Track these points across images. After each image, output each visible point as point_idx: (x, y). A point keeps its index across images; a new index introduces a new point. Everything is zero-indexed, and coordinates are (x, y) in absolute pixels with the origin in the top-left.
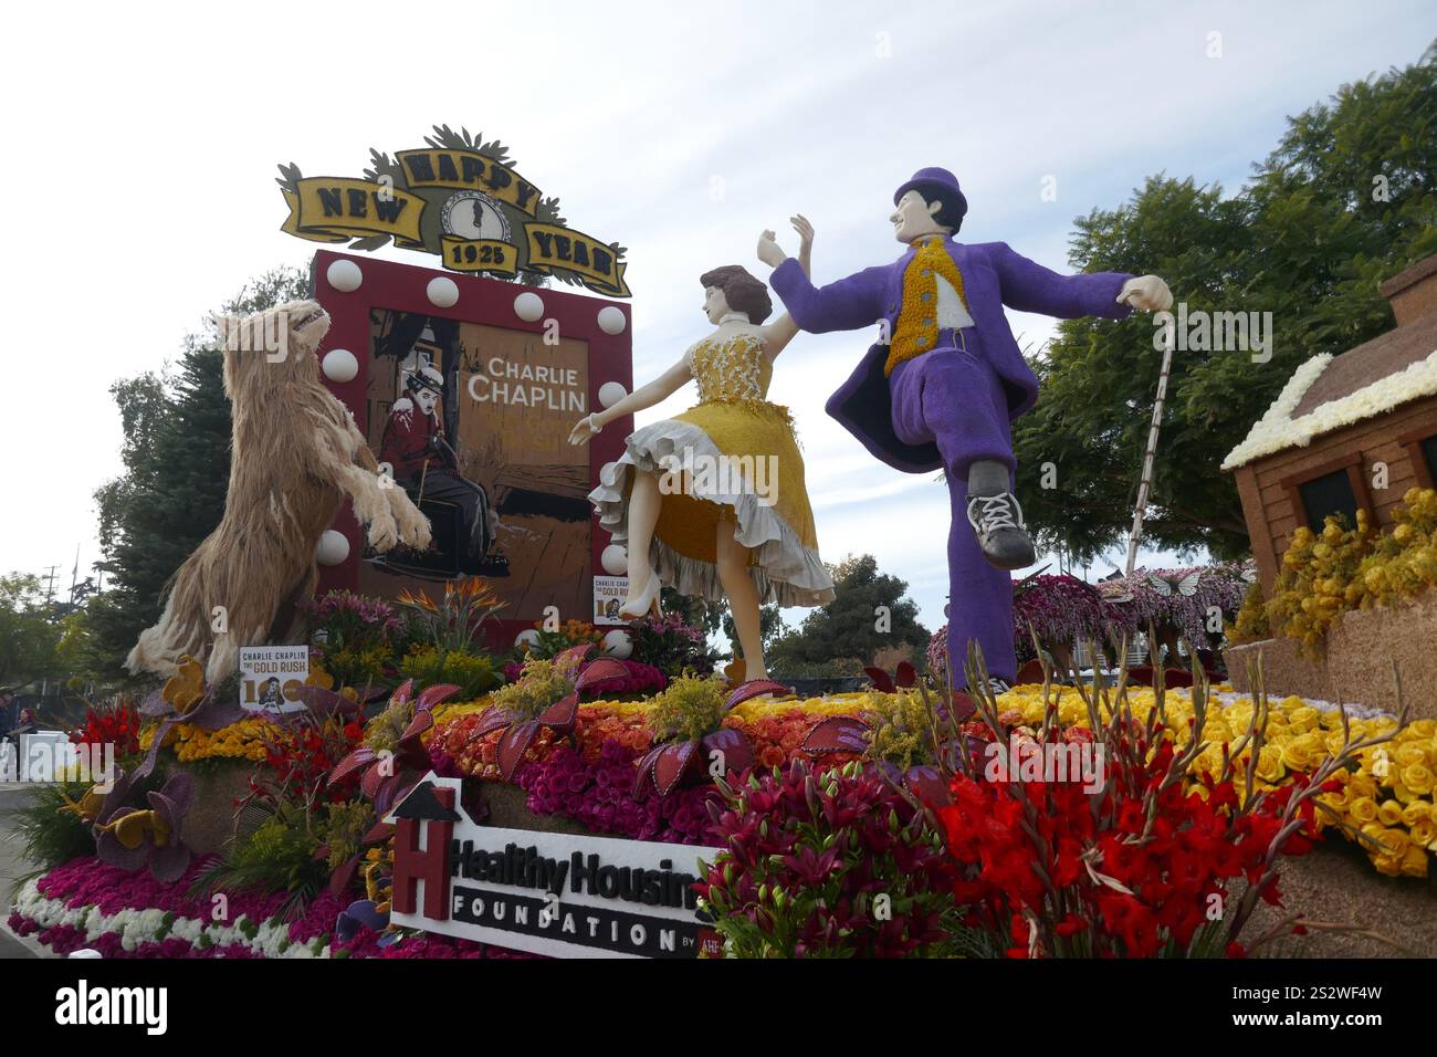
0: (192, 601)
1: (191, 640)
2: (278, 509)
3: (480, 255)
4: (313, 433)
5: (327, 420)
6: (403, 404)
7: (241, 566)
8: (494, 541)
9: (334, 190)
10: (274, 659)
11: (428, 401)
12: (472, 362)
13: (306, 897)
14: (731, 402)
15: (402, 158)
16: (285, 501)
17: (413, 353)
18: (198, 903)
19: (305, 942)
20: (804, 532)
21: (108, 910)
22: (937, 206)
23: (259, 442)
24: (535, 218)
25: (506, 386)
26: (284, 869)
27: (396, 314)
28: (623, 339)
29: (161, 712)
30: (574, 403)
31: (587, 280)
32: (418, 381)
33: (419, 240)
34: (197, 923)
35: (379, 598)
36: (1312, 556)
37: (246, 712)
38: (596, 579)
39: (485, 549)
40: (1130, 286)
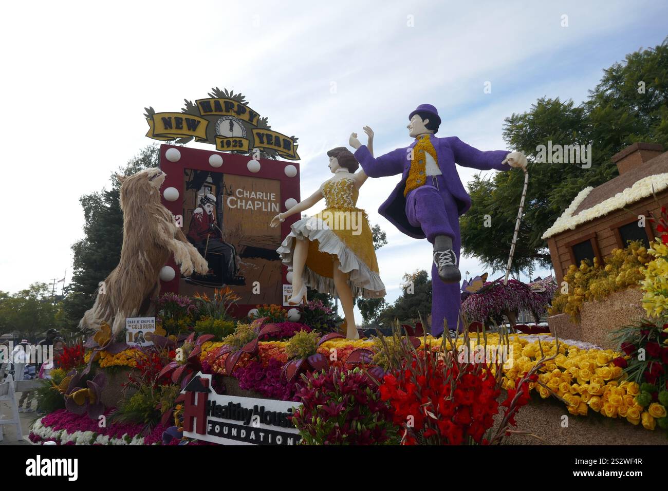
0: (106, 298)
1: (106, 315)
2: (142, 258)
3: (232, 144)
4: (157, 226)
5: (163, 219)
6: (199, 210)
7: (127, 283)
8: (238, 270)
9: (168, 118)
10: (140, 323)
11: (209, 208)
12: (229, 192)
13: (152, 426)
14: (339, 208)
15: (198, 102)
16: (145, 254)
17: (203, 188)
20: (372, 265)
21: (70, 431)
22: (427, 121)
23: (135, 229)
24: (257, 126)
25: (244, 201)
26: (143, 414)
27: (195, 171)
28: (296, 179)
29: (93, 346)
30: (274, 208)
31: (280, 153)
32: (206, 200)
33: (205, 138)
34: (107, 437)
35: (186, 296)
36: (575, 278)
37: (129, 346)
38: (284, 285)
39: (235, 273)
40: (509, 157)
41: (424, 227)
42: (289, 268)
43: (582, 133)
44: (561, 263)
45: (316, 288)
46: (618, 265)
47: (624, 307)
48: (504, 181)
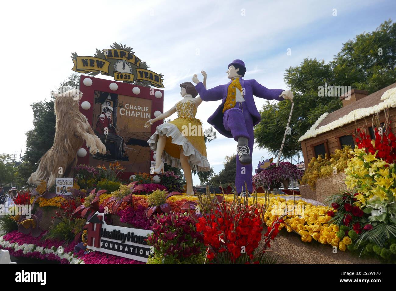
0: (44, 166)
1: (44, 176)
2: (67, 143)
3: (124, 77)
4: (76, 124)
5: (80, 121)
6: (102, 116)
7: (57, 158)
8: (125, 152)
9: (86, 60)
10: (65, 181)
11: (109, 115)
12: (121, 105)
13: (69, 242)
14: (185, 118)
15: (104, 51)
16: (69, 141)
17: (105, 102)
18: (43, 243)
19: (68, 253)
20: (203, 152)
21: (20, 244)
22: (238, 70)
23: (63, 126)
24: (139, 67)
25: (130, 111)
26: (64, 235)
27: (101, 92)
28: (161, 99)
29: (35, 194)
30: (148, 116)
31: (152, 84)
32: (107, 109)
33: (108, 73)
34: (42, 248)
35: (92, 167)
36: (314, 165)
37: (57, 195)
38: (152, 162)
39: (123, 154)
40: (283, 93)
41: (232, 132)
42: (154, 152)
43: (329, 79)
44: (308, 156)
45: (170, 164)
46: (337, 158)
47: (338, 183)
48: (284, 105)
